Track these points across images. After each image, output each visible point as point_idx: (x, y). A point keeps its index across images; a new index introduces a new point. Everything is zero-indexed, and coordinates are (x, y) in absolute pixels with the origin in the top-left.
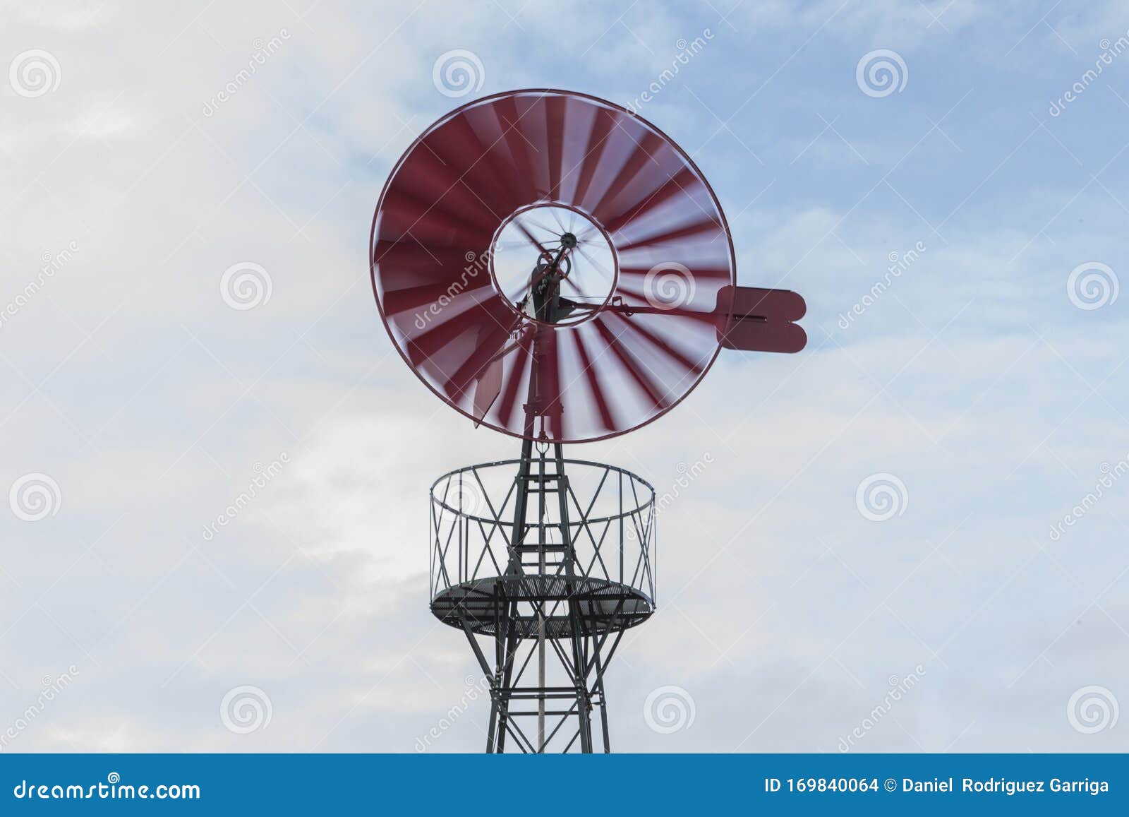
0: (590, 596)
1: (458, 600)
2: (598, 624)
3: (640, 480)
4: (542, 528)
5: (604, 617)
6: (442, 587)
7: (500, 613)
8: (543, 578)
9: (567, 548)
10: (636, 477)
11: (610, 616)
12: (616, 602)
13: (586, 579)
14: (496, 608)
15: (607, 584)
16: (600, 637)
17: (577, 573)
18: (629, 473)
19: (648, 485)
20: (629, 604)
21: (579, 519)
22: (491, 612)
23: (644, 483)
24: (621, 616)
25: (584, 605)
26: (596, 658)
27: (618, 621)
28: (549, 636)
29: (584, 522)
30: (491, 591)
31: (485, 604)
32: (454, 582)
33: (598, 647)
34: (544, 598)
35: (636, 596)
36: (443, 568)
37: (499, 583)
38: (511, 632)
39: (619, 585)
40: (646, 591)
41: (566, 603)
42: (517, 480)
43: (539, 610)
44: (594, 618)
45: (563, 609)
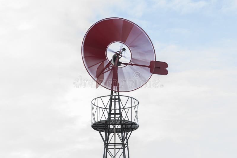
0: (125, 124)
1: (97, 125)
2: (127, 130)
3: (136, 100)
4: (115, 109)
5: (128, 128)
6: (94, 122)
7: (106, 127)
8: (115, 120)
9: (120, 114)
10: (135, 99)
11: (129, 128)
12: (130, 125)
13: (124, 120)
14: (105, 126)
15: (129, 121)
16: (127, 133)
17: (122, 119)
18: (133, 98)
19: (137, 101)
20: (133, 126)
21: (123, 108)
22: (104, 127)
23: (137, 100)
24: (132, 128)
25: (124, 126)
26: (126, 137)
27: (131, 129)
28: (116, 132)
29: (124, 108)
30: (104, 123)
31: (103, 126)
32: (97, 121)
33: (127, 135)
34: (115, 124)
35: (135, 124)
36: (94, 118)
37: (106, 121)
38: (108, 131)
39: (131, 122)
40: (137, 123)
41: (120, 125)
42: (110, 100)
43: (114, 127)
44: (126, 128)
45: (119, 127)
